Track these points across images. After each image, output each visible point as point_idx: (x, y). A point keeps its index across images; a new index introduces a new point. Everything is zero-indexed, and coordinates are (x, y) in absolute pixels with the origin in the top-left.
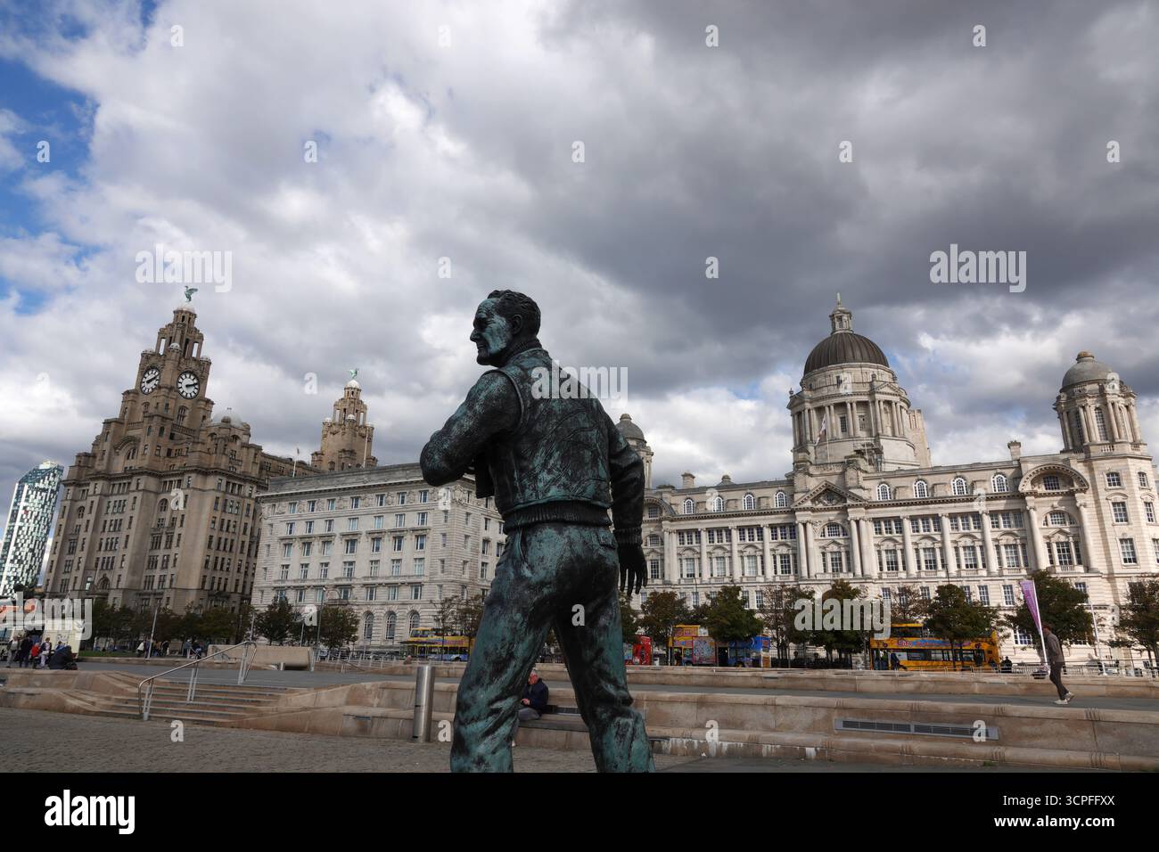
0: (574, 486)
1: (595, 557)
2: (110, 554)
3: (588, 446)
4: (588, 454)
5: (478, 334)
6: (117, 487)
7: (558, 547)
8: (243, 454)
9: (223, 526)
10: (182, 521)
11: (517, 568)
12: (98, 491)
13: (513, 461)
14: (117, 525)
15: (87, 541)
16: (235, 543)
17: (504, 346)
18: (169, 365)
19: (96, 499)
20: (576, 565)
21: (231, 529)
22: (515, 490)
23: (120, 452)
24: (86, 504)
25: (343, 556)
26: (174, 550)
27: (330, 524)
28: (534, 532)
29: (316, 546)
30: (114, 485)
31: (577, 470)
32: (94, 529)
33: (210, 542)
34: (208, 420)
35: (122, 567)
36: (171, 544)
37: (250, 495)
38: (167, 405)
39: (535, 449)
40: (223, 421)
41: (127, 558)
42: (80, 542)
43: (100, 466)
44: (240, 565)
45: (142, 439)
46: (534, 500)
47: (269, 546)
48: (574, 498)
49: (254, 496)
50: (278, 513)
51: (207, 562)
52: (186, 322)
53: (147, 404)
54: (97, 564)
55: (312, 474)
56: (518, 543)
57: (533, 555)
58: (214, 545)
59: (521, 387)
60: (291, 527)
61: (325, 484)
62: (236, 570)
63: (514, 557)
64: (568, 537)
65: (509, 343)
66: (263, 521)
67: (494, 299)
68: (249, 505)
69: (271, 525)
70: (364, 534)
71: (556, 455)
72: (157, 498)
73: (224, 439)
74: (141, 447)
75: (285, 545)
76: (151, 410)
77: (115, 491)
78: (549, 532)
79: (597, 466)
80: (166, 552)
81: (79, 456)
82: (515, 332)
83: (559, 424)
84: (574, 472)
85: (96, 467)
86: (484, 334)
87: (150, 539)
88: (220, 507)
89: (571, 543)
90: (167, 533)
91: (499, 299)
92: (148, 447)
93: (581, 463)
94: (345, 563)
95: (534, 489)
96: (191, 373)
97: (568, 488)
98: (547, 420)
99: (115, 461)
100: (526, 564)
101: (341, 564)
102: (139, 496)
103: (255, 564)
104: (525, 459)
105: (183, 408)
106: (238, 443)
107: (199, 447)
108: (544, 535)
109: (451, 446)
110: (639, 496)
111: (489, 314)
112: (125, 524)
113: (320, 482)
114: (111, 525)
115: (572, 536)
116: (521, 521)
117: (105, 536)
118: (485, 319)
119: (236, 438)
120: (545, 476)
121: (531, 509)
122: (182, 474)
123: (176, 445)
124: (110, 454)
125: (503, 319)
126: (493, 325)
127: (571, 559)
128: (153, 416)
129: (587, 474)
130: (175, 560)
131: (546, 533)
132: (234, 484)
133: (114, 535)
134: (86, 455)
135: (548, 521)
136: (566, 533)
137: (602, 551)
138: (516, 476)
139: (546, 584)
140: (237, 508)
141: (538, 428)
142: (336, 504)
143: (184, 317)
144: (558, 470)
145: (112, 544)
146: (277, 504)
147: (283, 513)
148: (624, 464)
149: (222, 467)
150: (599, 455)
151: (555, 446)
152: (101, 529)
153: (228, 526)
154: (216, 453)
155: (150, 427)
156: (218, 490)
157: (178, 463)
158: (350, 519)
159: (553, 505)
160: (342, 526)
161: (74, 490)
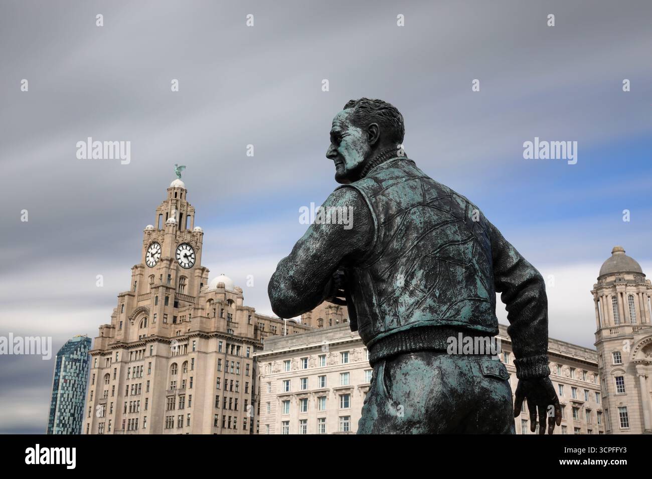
0: (444, 308)
1: (477, 390)
2: (134, 416)
3: (460, 262)
4: (460, 272)
5: (335, 150)
6: (134, 353)
7: (427, 381)
8: (238, 317)
9: (227, 386)
10: (191, 383)
11: (381, 405)
12: (119, 359)
13: (371, 285)
14: (137, 389)
15: (114, 405)
16: (239, 402)
17: (361, 159)
18: (168, 239)
19: (118, 366)
20: (450, 400)
21: (234, 388)
22: (375, 318)
23: (135, 322)
24: (110, 371)
25: (338, 411)
26: (187, 410)
27: (323, 380)
28: (398, 364)
29: (312, 401)
30: (132, 352)
31: (446, 290)
32: (120, 394)
33: (217, 402)
34: (205, 286)
35: (144, 428)
36: (183, 405)
37: (248, 355)
38: (169, 276)
39: (393, 269)
40: (218, 287)
41: (148, 419)
42: (109, 406)
43: (119, 336)
44: (245, 423)
45: (151, 309)
46: (395, 328)
47: (269, 403)
48: (444, 322)
49: (252, 355)
50: (274, 372)
51: (216, 421)
52: (178, 197)
53: (152, 276)
54: (124, 425)
55: (301, 331)
56: (381, 377)
57: (398, 389)
58: (220, 404)
59: (374, 200)
60: (288, 384)
61: (315, 340)
62: (242, 428)
63: (377, 394)
64: (439, 368)
65: (368, 156)
66: (262, 379)
67: (348, 110)
68: (248, 365)
69: (269, 383)
70: (356, 388)
71: (420, 274)
72: (168, 362)
73: (221, 303)
74: (151, 316)
75: (284, 402)
76: (157, 281)
77: (133, 358)
78: (415, 363)
79: (475, 285)
80: (181, 412)
81: (101, 328)
82: (373, 143)
83: (421, 238)
84: (443, 293)
85: (116, 337)
86: (339, 149)
87: (166, 400)
88: (222, 368)
89: (442, 375)
90: (179, 395)
91: (354, 109)
92: (157, 316)
93: (451, 282)
94: (341, 417)
95: (395, 315)
96: (188, 244)
97: (436, 312)
98: (406, 234)
99: (131, 331)
100: (391, 402)
101: (337, 419)
102: (153, 360)
103: (258, 421)
104: (383, 281)
105: (183, 278)
106: (233, 306)
107: (200, 313)
108: (410, 366)
109: (296, 272)
110: (540, 318)
111: (344, 126)
112: (144, 388)
113: (310, 339)
114: (132, 390)
115: (444, 366)
116: (384, 352)
117: (128, 399)
118: (339, 132)
119: (231, 302)
120: (407, 299)
121: (392, 338)
122: (188, 339)
123: (179, 312)
124: (126, 324)
125: (358, 129)
126: (347, 138)
127: (443, 394)
128: (158, 287)
129: (460, 294)
130: (189, 420)
131: (412, 365)
132: (233, 346)
133: (135, 398)
134: (108, 327)
135: (414, 351)
136: (436, 363)
137: (485, 384)
138: (374, 301)
139: (415, 423)
140: (238, 368)
141: (395, 245)
142: (327, 360)
143: (176, 193)
144: (422, 291)
145: (135, 406)
146: (273, 362)
147: (279, 371)
148: (517, 282)
149: (221, 330)
150: (475, 271)
151: (417, 264)
152: (124, 393)
153: (231, 386)
154: (214, 317)
155: (157, 297)
156: (219, 352)
157: (183, 329)
158: (341, 374)
159: (417, 331)
160: (334, 381)
161: (100, 358)
